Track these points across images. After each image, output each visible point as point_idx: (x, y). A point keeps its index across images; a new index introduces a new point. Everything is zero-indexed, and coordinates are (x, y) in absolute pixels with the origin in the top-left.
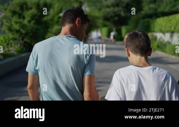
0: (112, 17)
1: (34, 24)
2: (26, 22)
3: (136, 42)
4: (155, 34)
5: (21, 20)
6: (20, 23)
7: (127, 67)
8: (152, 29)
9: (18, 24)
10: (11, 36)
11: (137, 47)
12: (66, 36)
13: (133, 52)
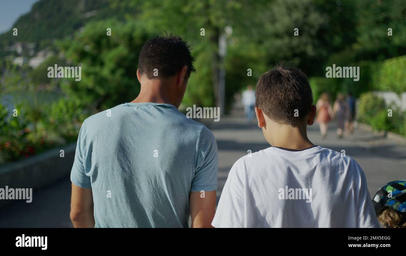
0: (286, 58)
1: (123, 75)
2: (105, 72)
3: (278, 92)
4: (380, 95)
5: (97, 69)
6: (96, 74)
7: (260, 151)
8: (375, 84)
9: (92, 78)
10: (78, 102)
11: (280, 103)
12: (155, 104)
13: (271, 115)
